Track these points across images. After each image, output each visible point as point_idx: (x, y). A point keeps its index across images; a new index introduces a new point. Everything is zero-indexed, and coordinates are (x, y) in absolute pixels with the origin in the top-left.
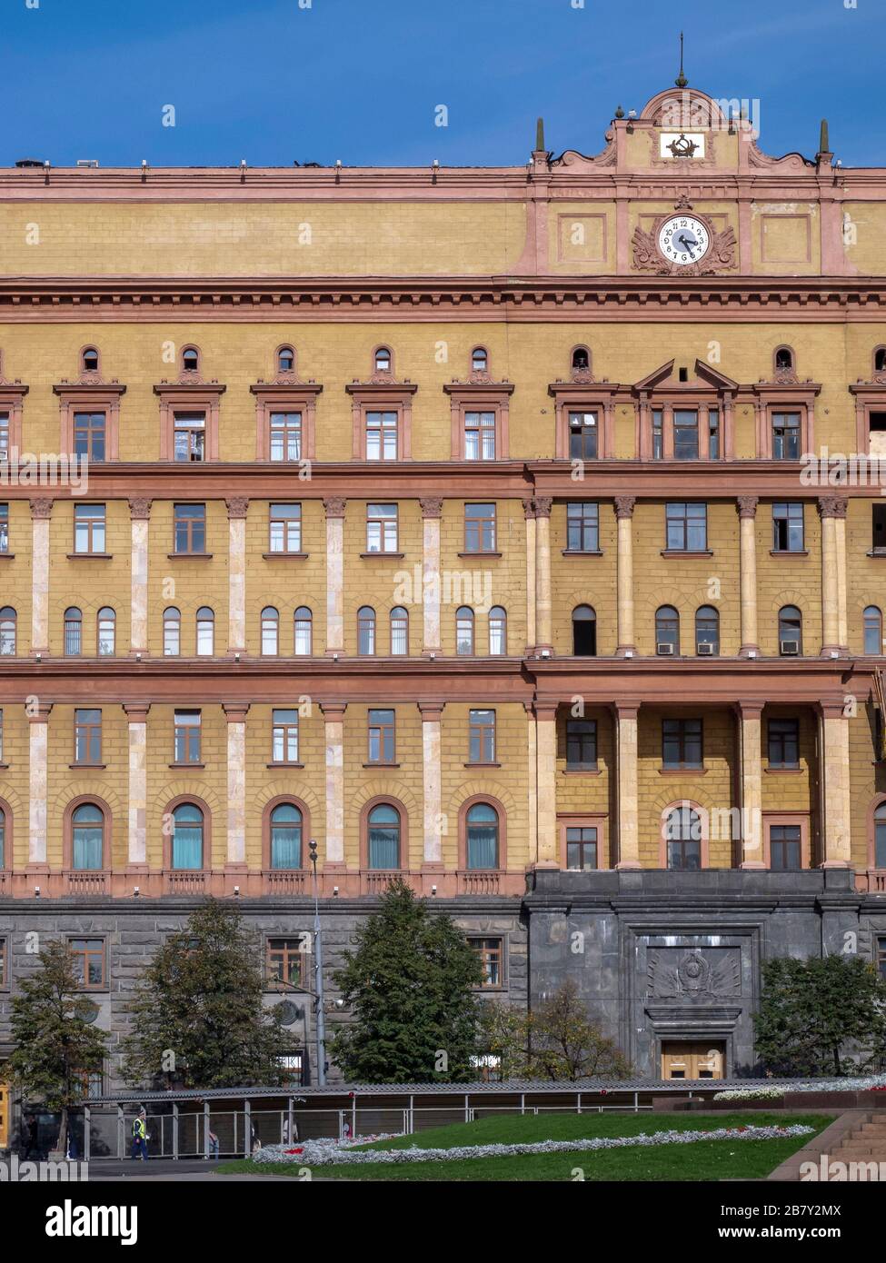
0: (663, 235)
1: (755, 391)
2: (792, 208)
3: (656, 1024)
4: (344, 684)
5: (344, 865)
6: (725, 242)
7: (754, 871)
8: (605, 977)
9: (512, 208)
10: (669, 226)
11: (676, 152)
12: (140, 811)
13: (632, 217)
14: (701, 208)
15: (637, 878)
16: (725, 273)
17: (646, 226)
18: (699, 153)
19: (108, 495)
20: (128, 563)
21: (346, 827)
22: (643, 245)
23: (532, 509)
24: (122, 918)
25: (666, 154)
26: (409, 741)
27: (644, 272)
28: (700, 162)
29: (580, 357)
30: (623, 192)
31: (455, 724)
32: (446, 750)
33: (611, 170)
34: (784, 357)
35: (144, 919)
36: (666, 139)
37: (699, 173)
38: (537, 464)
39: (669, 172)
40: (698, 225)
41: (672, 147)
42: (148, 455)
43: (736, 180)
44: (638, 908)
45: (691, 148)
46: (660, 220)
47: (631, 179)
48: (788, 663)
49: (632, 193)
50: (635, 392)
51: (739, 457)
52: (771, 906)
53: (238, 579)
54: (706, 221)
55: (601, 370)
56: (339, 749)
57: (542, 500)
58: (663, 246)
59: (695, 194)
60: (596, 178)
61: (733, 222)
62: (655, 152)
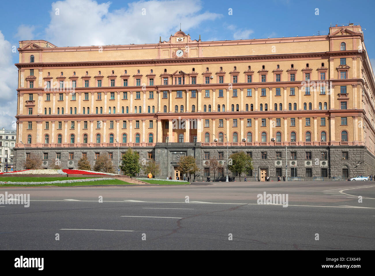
1: (189, 75)
2: (195, 48)
3: (173, 164)
4: (132, 117)
5: (132, 142)
6: (185, 53)
7: (186, 143)
8: (166, 158)
9: (156, 49)
10: (178, 51)
11: (179, 41)
12: (105, 135)
13: (173, 50)
14: (182, 49)
15: (170, 144)
16: (185, 58)
17: (174, 51)
18: (182, 41)
19: (101, 91)
20: (104, 101)
21: (132, 137)
22: (174, 54)
24: (102, 150)
25: (178, 41)
26: (141, 125)
27: (174, 58)
28: (182, 42)
29: (165, 70)
30: (171, 47)
31: (147, 122)
32: (146, 126)
33: (170, 44)
34: (194, 69)
35: (105, 150)
37: (182, 43)
38: (159, 86)
39: (178, 43)
40: (182, 51)
41: (178, 40)
42: (106, 86)
43: (187, 44)
44: (170, 148)
45: (181, 40)
46: (176, 50)
47: (173, 45)
48: (193, 113)
49: (173, 47)
50: (172, 75)
51: (187, 84)
52: (188, 148)
53: (119, 103)
55: (168, 72)
56: (132, 126)
57: (159, 91)
58: (177, 54)
60: (167, 45)
61: (186, 50)
62: (176, 40)
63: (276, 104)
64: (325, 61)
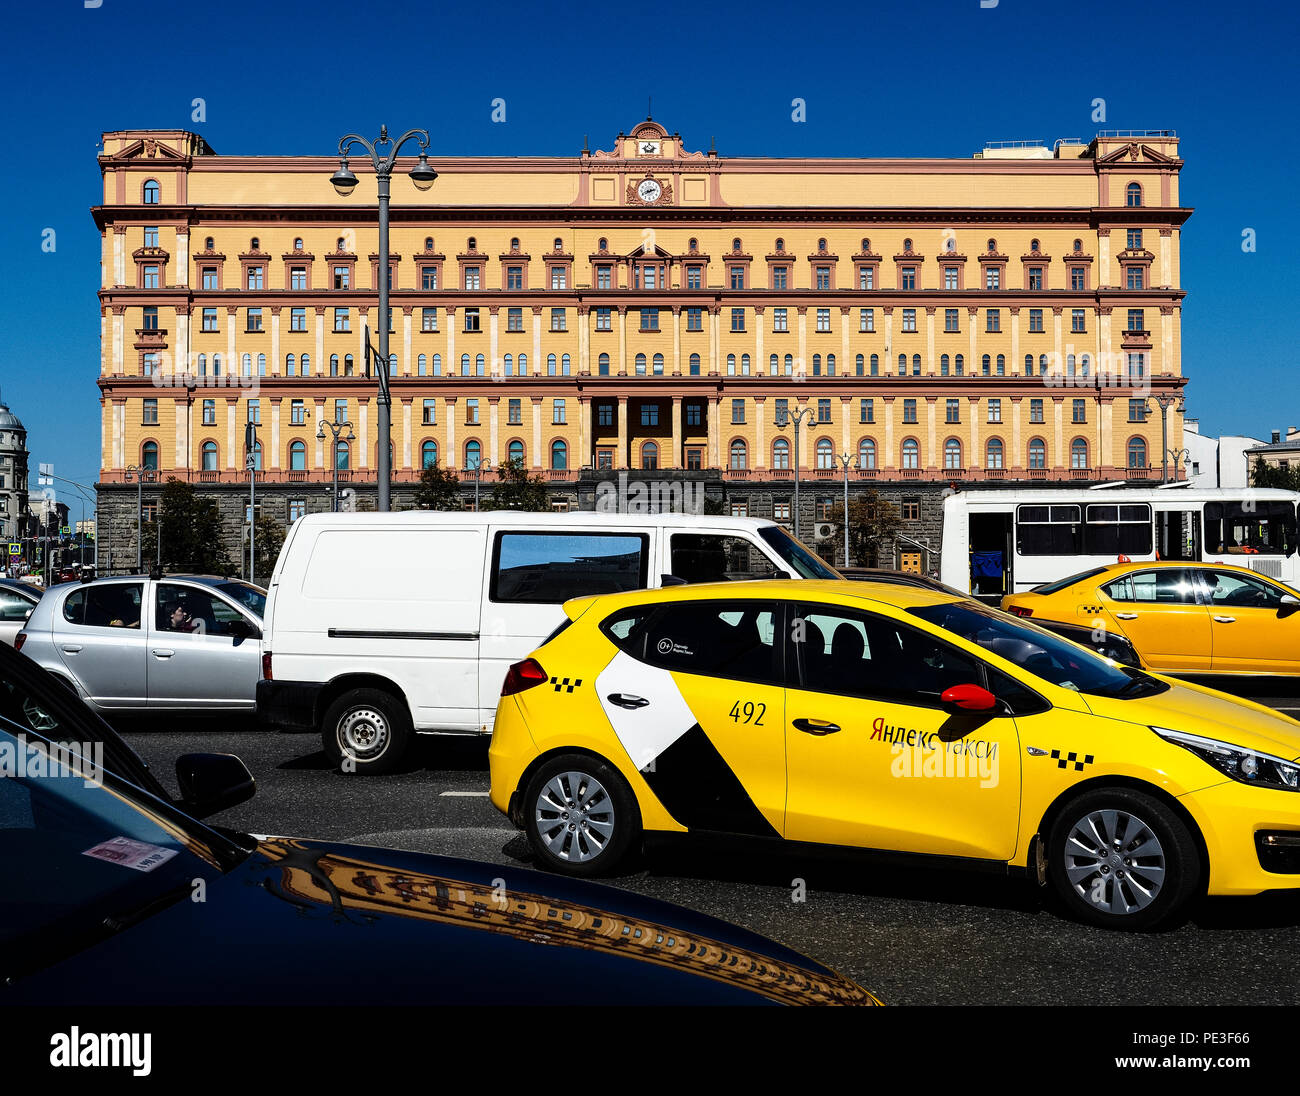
0: (640, 188)
1: (680, 259)
2: (699, 176)
6: (667, 192)
9: (572, 175)
10: (643, 184)
11: (647, 151)
13: (627, 180)
14: (656, 176)
16: (667, 206)
17: (633, 184)
18: (656, 152)
22: (632, 193)
23: (581, 311)
24: (400, 491)
25: (642, 152)
26: (527, 414)
27: (631, 205)
28: (656, 155)
29: (603, 243)
30: (622, 169)
31: (547, 406)
32: (543, 417)
33: (617, 159)
34: (694, 243)
35: (410, 491)
36: (642, 145)
37: (656, 160)
38: (583, 291)
39: (644, 160)
40: (656, 184)
41: (644, 149)
43: (672, 163)
45: (652, 151)
46: (640, 182)
47: (626, 163)
48: (695, 379)
49: (627, 170)
50: (626, 259)
51: (672, 288)
54: (659, 182)
55: (612, 249)
56: (496, 417)
57: (586, 307)
58: (640, 193)
59: (655, 170)
60: (610, 162)
61: (672, 182)
62: (637, 151)
63: (945, 357)
64: (1087, 235)
